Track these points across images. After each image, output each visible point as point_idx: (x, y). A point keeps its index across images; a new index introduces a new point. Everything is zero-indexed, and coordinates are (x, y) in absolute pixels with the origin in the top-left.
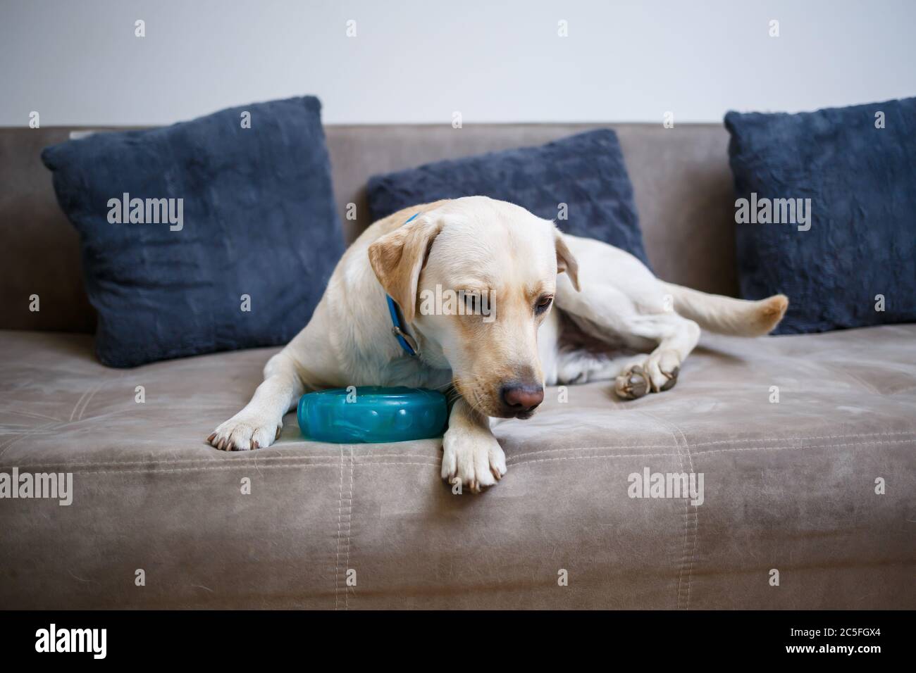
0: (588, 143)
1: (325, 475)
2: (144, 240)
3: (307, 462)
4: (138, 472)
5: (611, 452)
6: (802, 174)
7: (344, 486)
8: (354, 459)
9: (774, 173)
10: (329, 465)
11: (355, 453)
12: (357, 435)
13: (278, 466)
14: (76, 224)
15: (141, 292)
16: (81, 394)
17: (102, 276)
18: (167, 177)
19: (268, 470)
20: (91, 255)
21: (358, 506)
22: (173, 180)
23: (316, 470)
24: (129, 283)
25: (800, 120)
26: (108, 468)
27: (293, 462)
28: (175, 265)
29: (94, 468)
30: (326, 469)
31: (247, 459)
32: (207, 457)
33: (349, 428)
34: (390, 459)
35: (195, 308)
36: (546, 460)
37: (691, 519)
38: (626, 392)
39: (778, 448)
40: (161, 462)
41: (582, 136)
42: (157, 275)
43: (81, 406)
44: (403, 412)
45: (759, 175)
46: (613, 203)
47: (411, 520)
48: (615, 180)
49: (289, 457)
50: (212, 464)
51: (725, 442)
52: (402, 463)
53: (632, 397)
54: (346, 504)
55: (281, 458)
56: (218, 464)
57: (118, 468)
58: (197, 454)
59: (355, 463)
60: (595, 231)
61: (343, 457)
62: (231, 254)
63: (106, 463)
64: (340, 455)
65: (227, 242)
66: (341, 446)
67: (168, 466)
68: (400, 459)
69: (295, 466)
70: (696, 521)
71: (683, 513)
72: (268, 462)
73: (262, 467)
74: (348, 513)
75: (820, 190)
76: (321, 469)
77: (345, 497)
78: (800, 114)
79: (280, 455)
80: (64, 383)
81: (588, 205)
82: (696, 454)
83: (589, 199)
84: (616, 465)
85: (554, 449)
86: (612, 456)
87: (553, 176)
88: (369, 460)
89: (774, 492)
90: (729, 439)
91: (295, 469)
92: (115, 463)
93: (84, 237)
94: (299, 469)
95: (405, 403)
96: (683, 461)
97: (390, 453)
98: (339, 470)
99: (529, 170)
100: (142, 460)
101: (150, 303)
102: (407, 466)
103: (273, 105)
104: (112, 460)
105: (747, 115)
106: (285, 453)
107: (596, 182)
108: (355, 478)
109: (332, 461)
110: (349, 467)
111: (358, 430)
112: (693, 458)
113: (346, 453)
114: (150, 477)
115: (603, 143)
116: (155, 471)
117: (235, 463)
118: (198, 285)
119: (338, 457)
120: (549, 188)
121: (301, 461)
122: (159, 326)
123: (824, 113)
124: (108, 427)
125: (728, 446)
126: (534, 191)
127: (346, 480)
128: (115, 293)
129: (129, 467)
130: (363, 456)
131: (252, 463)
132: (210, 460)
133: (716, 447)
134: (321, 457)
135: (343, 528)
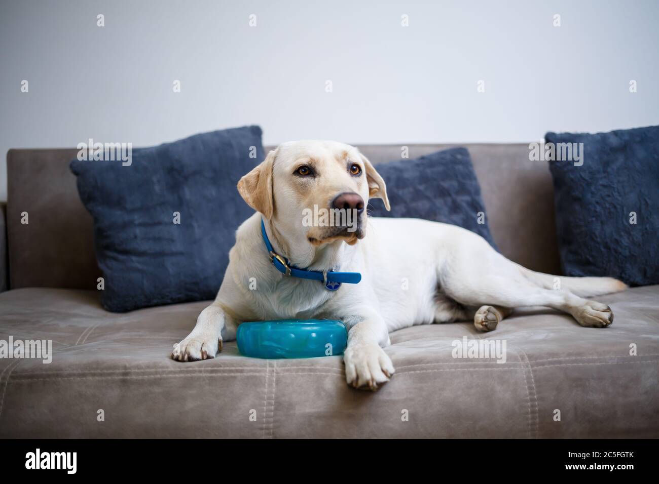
0: (448, 157)
1: (254, 382)
2: (137, 222)
3: (241, 371)
4: (116, 378)
5: (471, 366)
6: (603, 175)
7: (268, 390)
8: (276, 370)
9: (583, 174)
10: (257, 374)
11: (277, 366)
12: (279, 352)
13: (220, 374)
14: (91, 211)
15: (134, 258)
16: (85, 328)
17: (108, 247)
18: (155, 179)
19: (212, 377)
20: (100, 233)
21: (279, 405)
22: (159, 181)
23: (248, 378)
24: (126, 252)
25: (599, 137)
26: (94, 375)
27: (231, 371)
28: (158, 239)
29: (84, 375)
30: (255, 377)
31: (197, 369)
32: (167, 367)
33: (274, 347)
34: (303, 370)
35: (171, 270)
36: (422, 371)
37: (533, 418)
38: (482, 325)
39: (598, 364)
40: (133, 371)
41: (444, 152)
42: (145, 246)
43: (85, 335)
44: (314, 335)
45: (572, 176)
46: (467, 198)
47: (319, 416)
48: (468, 182)
49: (228, 368)
50: (171, 372)
51: (557, 359)
52: (312, 373)
53: (487, 330)
54: (270, 404)
55: (222, 368)
56: (175, 373)
57: (101, 375)
58: (160, 365)
59: (277, 373)
60: (455, 217)
61: (268, 369)
62: (198, 232)
63: (93, 371)
64: (266, 367)
65: (195, 225)
66: (268, 361)
67: (138, 374)
68: (310, 370)
69: (233, 374)
70: (537, 420)
71: (527, 413)
72: (212, 372)
73: (208, 375)
74: (271, 411)
75: (615, 186)
76: (252, 377)
77: (269, 398)
78: (598, 134)
79: (221, 367)
80: (75, 321)
81: (449, 199)
82: (535, 368)
83: (450, 195)
84: (475, 376)
85: (428, 363)
86: (471, 369)
87: (424, 179)
88: (288, 371)
89: (596, 398)
90: (560, 357)
91: (232, 377)
92: (99, 371)
93: (96, 220)
94: (235, 377)
95: (315, 328)
96: (526, 373)
97: (304, 366)
98: (265, 377)
99: (406, 175)
100: (119, 370)
101: (139, 266)
102: (316, 375)
103: (229, 131)
104: (97, 369)
105: (561, 134)
106: (225, 365)
107: (455, 183)
108: (277, 384)
109: (259, 371)
110: (272, 376)
111: (279, 348)
112: (533, 371)
113: (271, 366)
114: (124, 382)
115: (459, 157)
116: (128, 378)
117: (188, 372)
118: (173, 254)
119: (264, 368)
120: (421, 188)
121: (237, 371)
122: (145, 282)
123: (615, 133)
124: (99, 349)
125: (560, 362)
126: (411, 189)
127: (270, 385)
128: (115, 259)
129: (110, 374)
130: (283, 368)
131: (200, 372)
132: (169, 370)
133: (550, 363)
134: (252, 368)
135: (268, 422)
